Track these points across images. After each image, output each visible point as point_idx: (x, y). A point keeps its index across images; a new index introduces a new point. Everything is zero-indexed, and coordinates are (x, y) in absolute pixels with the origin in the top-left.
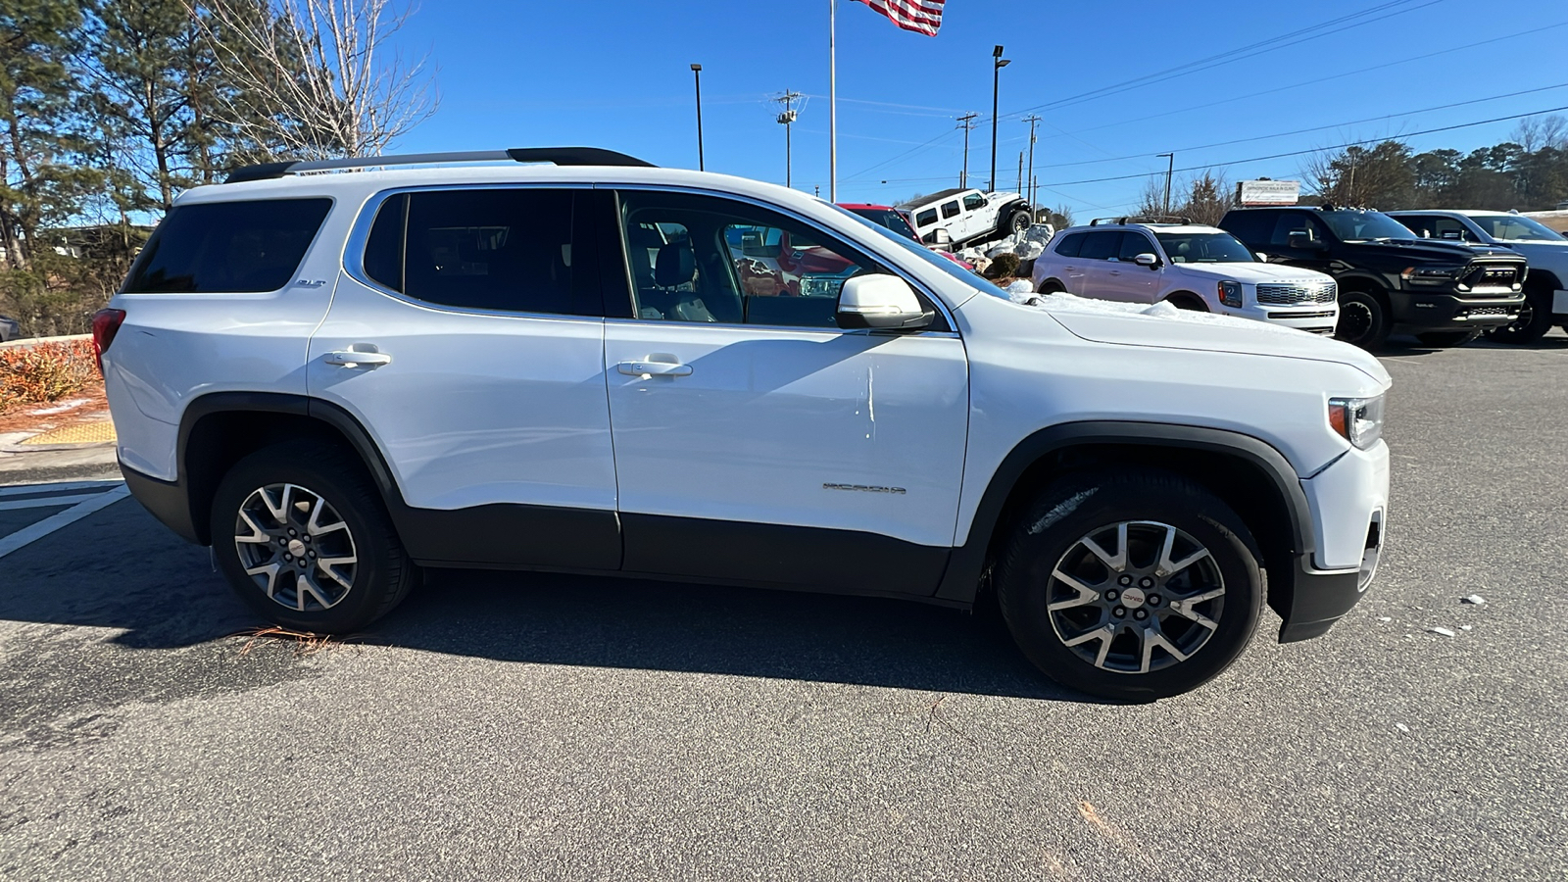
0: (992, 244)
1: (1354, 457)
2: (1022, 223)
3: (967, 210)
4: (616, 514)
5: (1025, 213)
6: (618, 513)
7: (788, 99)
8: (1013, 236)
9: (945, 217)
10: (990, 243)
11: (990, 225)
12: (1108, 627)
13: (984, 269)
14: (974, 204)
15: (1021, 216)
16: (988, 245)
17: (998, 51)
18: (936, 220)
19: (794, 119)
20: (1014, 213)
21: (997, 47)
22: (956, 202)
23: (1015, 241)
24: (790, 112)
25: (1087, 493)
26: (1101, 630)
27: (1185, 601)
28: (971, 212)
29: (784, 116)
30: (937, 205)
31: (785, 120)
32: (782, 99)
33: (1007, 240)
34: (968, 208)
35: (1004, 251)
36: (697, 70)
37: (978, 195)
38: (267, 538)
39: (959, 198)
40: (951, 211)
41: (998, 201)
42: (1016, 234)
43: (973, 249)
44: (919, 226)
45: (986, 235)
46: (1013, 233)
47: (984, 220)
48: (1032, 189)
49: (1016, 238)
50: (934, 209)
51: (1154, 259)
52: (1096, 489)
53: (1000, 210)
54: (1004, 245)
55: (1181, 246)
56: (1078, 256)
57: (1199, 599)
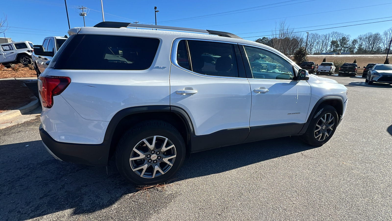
4: (249, 128)
17: (155, 8)
21: (155, 7)
24: (84, 13)
31: (82, 15)
32: (80, 8)
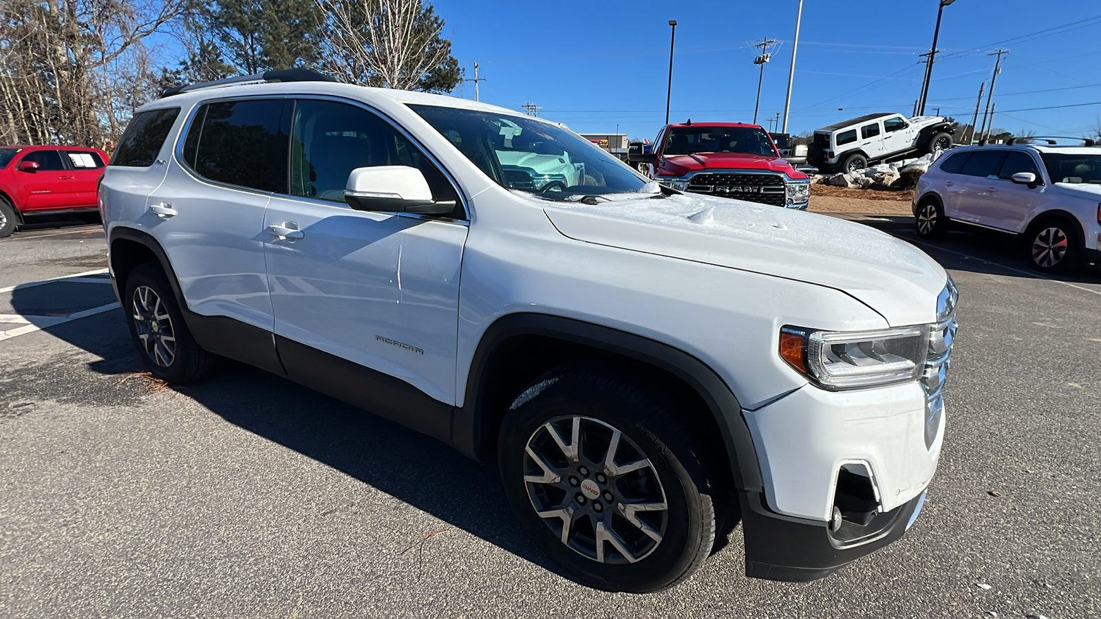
0: (908, 161)
1: (806, 395)
2: (942, 143)
3: (887, 131)
4: (273, 336)
5: (947, 135)
6: (275, 335)
7: (765, 45)
8: (931, 155)
9: (864, 137)
10: (906, 160)
11: (909, 145)
12: (568, 510)
13: (890, 183)
14: (898, 126)
15: (942, 138)
16: (904, 162)
18: (855, 139)
19: (768, 60)
20: (936, 134)
22: (877, 124)
23: (931, 159)
25: (549, 382)
26: (561, 510)
27: (628, 506)
28: (891, 133)
29: (760, 58)
30: (858, 127)
31: (760, 61)
32: (760, 45)
33: (924, 158)
34: (888, 129)
35: (917, 167)
36: (674, 25)
37: (900, 118)
38: (143, 319)
39: (881, 121)
40: (871, 132)
41: (920, 124)
42: (934, 153)
43: (888, 165)
44: (838, 145)
45: (906, 153)
46: (931, 152)
47: (904, 140)
48: (989, 115)
49: (933, 157)
50: (855, 130)
51: (1033, 177)
52: (557, 379)
53: (921, 131)
54: (919, 163)
55: (1079, 167)
56: (960, 173)
57: (641, 508)
